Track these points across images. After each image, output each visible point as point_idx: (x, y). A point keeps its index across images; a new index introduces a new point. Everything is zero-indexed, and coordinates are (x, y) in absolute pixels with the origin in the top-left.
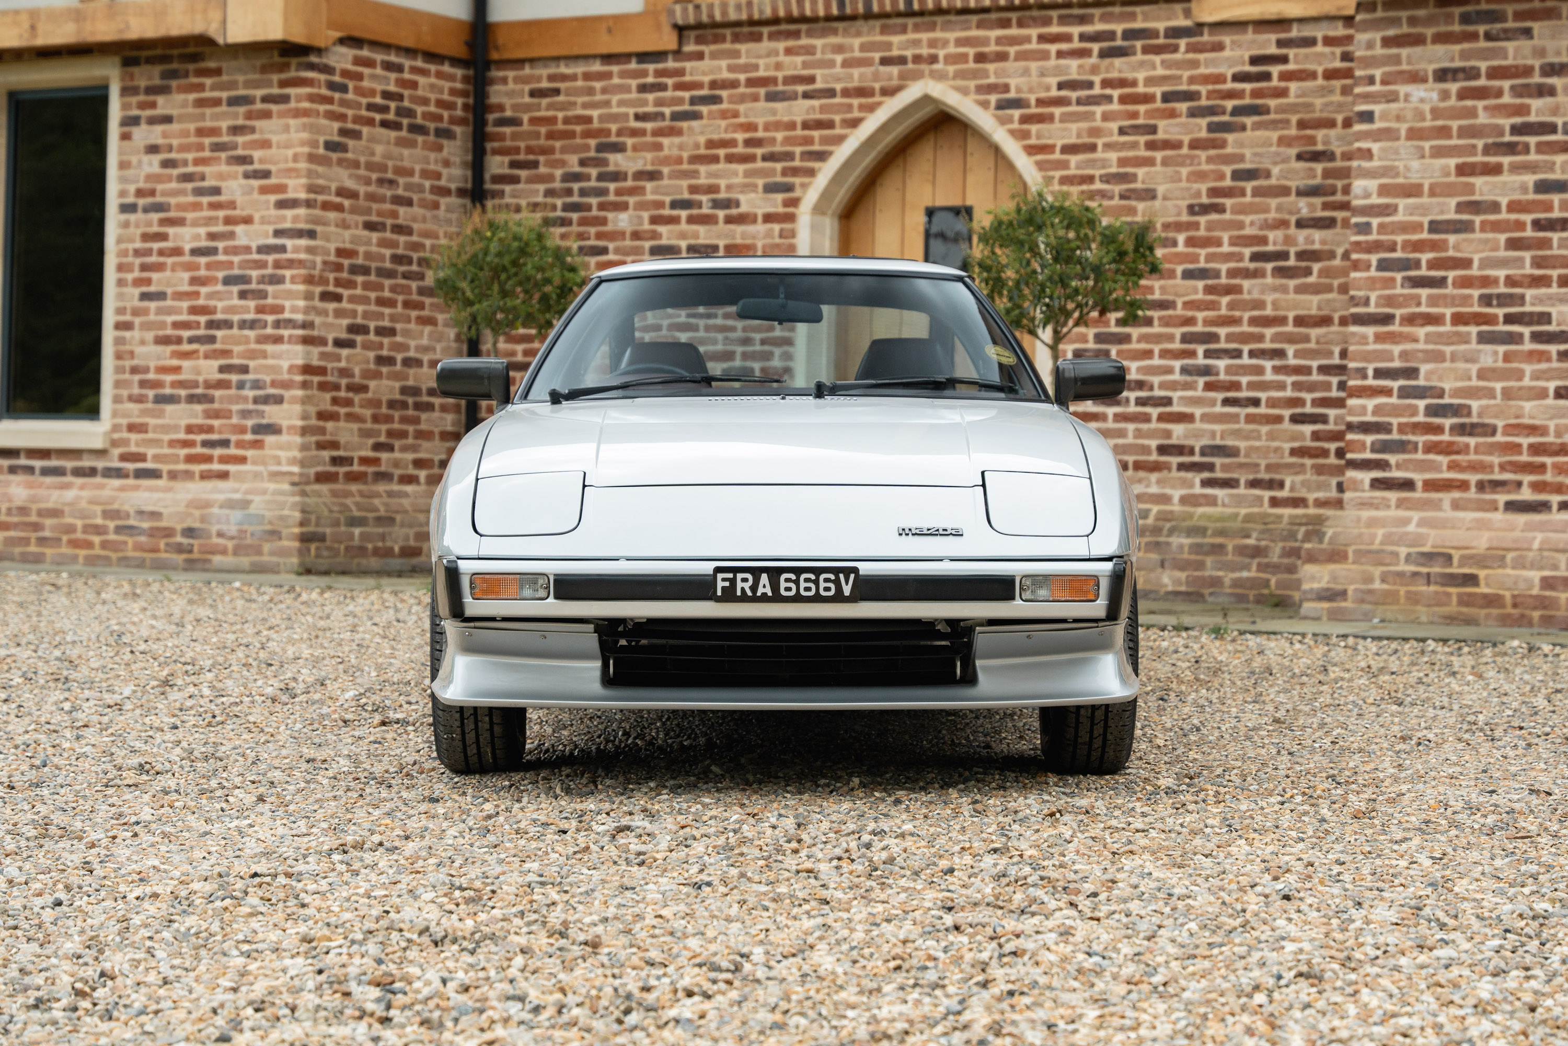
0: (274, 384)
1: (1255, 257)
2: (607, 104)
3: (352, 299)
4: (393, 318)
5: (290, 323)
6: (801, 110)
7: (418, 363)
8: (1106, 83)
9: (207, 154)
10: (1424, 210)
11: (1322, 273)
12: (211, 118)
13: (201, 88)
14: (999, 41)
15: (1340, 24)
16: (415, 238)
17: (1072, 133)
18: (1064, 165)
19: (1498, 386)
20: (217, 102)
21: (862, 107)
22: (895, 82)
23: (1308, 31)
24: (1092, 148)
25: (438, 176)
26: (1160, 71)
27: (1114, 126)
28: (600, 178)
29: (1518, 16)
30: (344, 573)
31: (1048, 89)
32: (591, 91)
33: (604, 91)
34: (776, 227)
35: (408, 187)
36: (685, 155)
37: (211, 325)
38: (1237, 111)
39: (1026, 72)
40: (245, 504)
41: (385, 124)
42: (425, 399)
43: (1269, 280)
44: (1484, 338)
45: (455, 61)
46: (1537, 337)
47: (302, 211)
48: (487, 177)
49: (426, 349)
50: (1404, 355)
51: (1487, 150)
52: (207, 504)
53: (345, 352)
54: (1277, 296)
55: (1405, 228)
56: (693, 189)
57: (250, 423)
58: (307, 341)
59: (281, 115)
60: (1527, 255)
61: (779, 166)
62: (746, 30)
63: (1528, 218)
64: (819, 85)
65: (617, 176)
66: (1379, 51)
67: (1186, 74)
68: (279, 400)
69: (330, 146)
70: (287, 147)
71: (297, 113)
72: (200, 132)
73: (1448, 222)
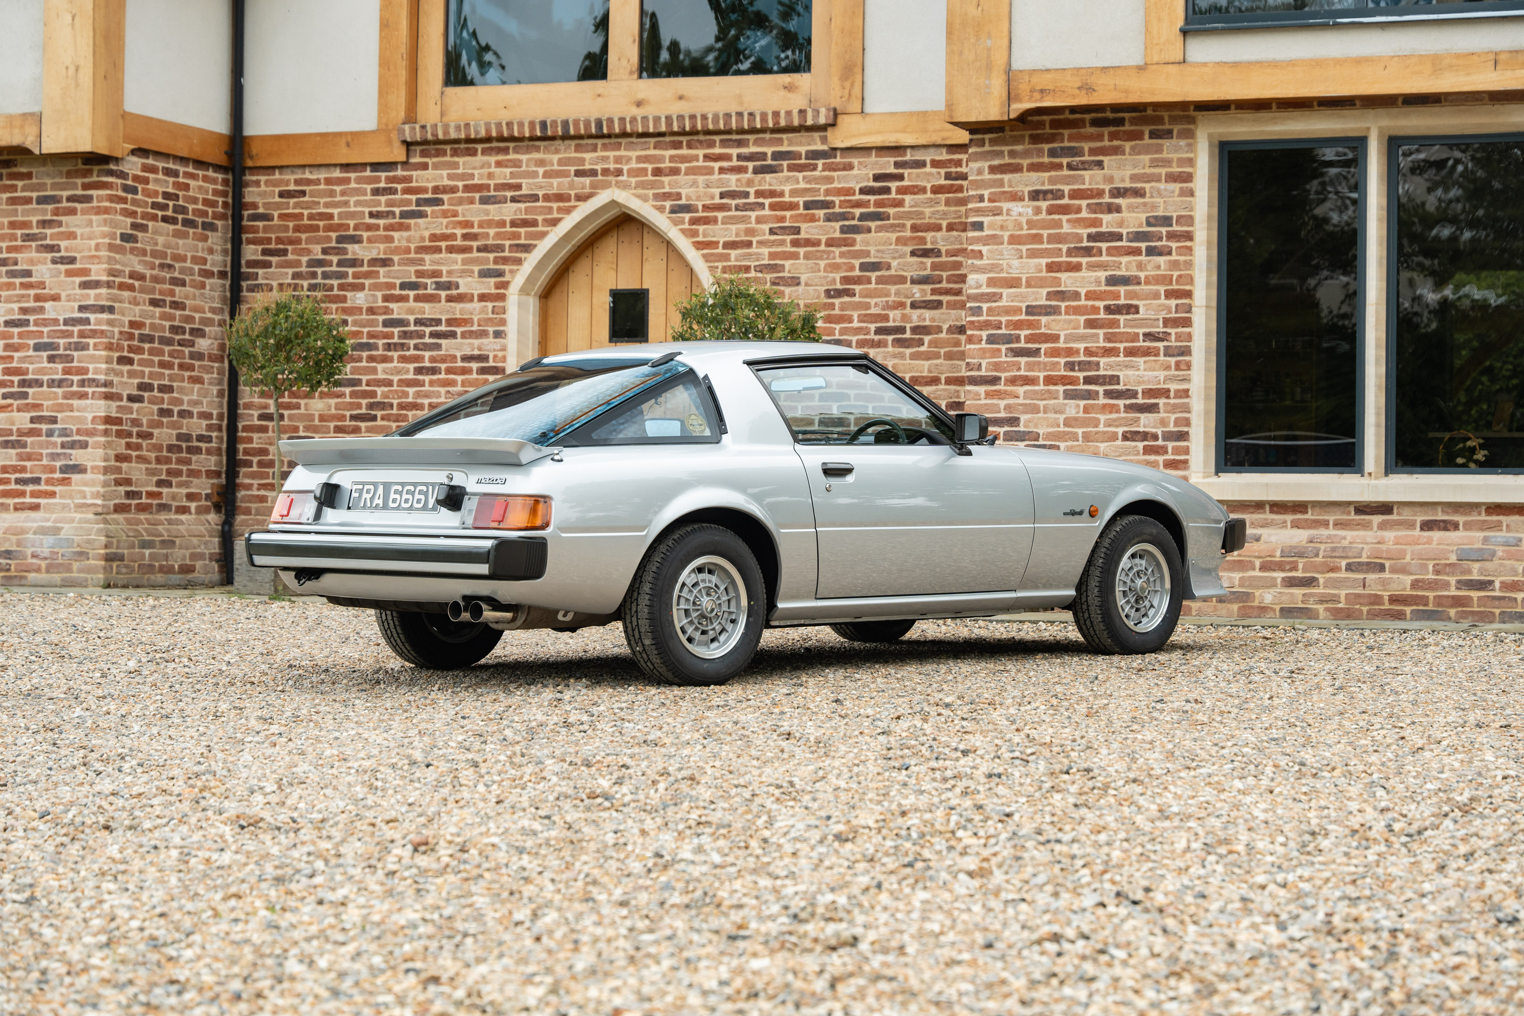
0: (79, 432)
1: (879, 331)
2: (346, 203)
3: (142, 363)
4: (171, 378)
5: (93, 382)
6: (509, 211)
7: (190, 414)
8: (759, 194)
9: (19, 243)
10: (1023, 298)
11: (930, 342)
12: (21, 213)
13: (14, 188)
14: (672, 159)
15: (944, 150)
16: (187, 313)
17: (732, 232)
18: (727, 258)
19: (1080, 431)
20: (28, 201)
21: (559, 210)
22: (588, 190)
23: (919, 156)
24: (749, 244)
25: (204, 261)
26: (802, 185)
27: (766, 227)
28: (340, 263)
29: (1093, 152)
30: (137, 587)
31: (713, 198)
32: (332, 193)
33: (343, 193)
34: (490, 305)
35: (182, 271)
36: (413, 246)
37: (23, 383)
38: (863, 217)
39: (695, 184)
40: (56, 531)
41: (165, 219)
42: (195, 444)
43: (890, 349)
44: (1069, 395)
45: (218, 168)
46: (1109, 394)
47: (103, 291)
48: (243, 262)
49: (196, 403)
50: (1008, 408)
51: (1070, 253)
52: (23, 531)
53: (136, 406)
54: (896, 361)
55: (1008, 311)
56: (419, 274)
57: (58, 464)
58: (108, 397)
59: (84, 212)
60: (1101, 332)
61: (491, 256)
62: (463, 146)
63: (1101, 304)
64: (524, 191)
65: (354, 263)
66: (987, 176)
67: (823, 187)
68: (84, 445)
69: (125, 238)
70: (90, 239)
71: (99, 211)
72: (12, 225)
73: (1040, 306)
